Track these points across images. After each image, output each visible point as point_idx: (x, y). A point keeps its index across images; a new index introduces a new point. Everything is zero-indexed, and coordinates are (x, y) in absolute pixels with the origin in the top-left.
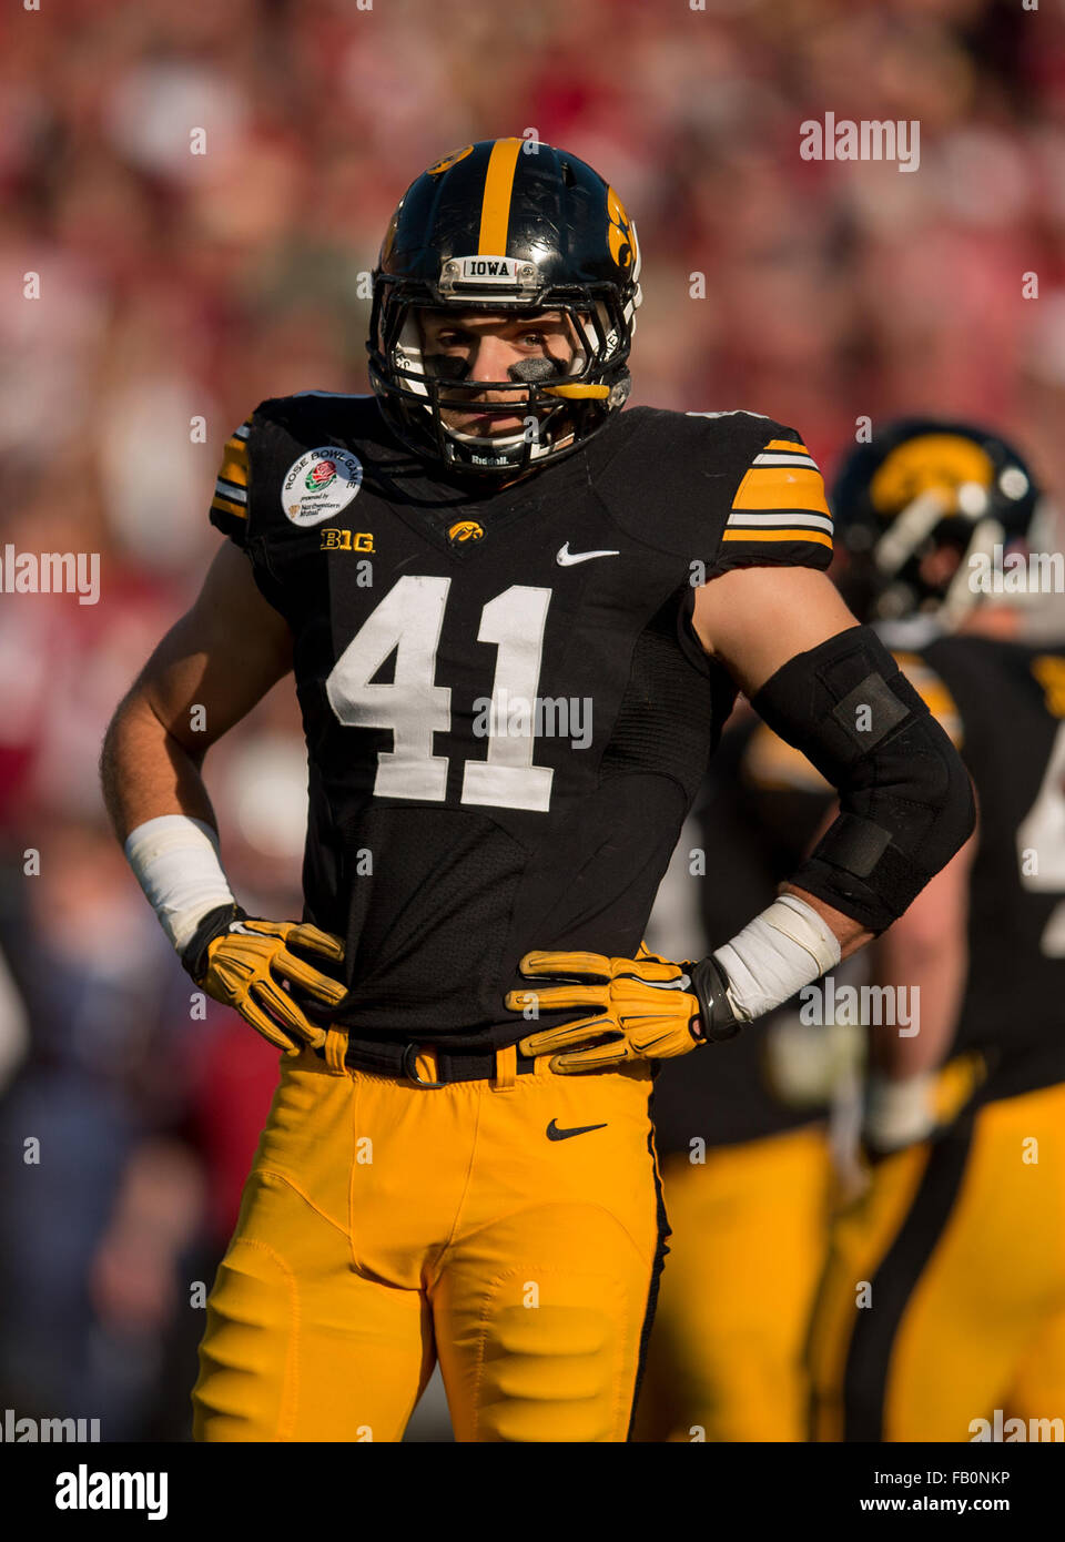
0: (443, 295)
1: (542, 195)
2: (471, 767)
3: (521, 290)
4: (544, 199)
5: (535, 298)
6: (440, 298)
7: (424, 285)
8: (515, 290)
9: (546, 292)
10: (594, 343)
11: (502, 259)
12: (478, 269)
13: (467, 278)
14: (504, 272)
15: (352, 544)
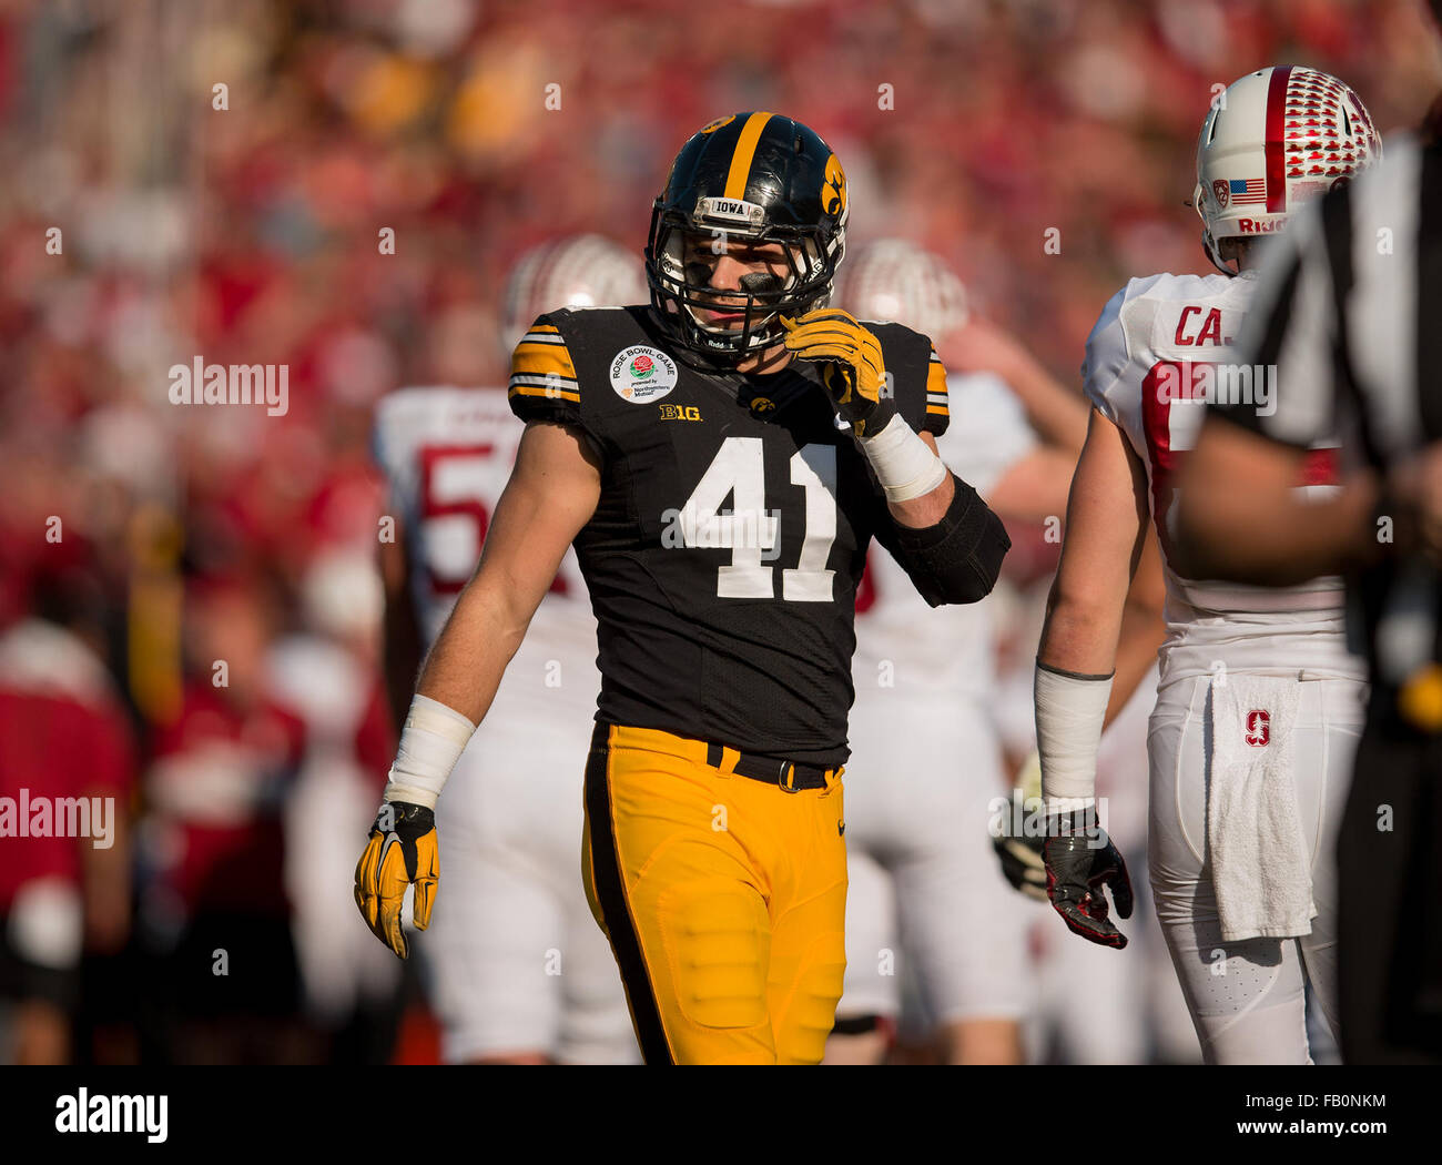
0: (696, 223)
1: (776, 158)
2: (787, 573)
3: (750, 226)
4: (776, 161)
5: (760, 233)
6: (692, 225)
7: (683, 214)
8: (746, 225)
9: (767, 229)
10: (802, 269)
11: (740, 202)
12: (722, 207)
13: (713, 213)
14: (740, 211)
15: (685, 415)
